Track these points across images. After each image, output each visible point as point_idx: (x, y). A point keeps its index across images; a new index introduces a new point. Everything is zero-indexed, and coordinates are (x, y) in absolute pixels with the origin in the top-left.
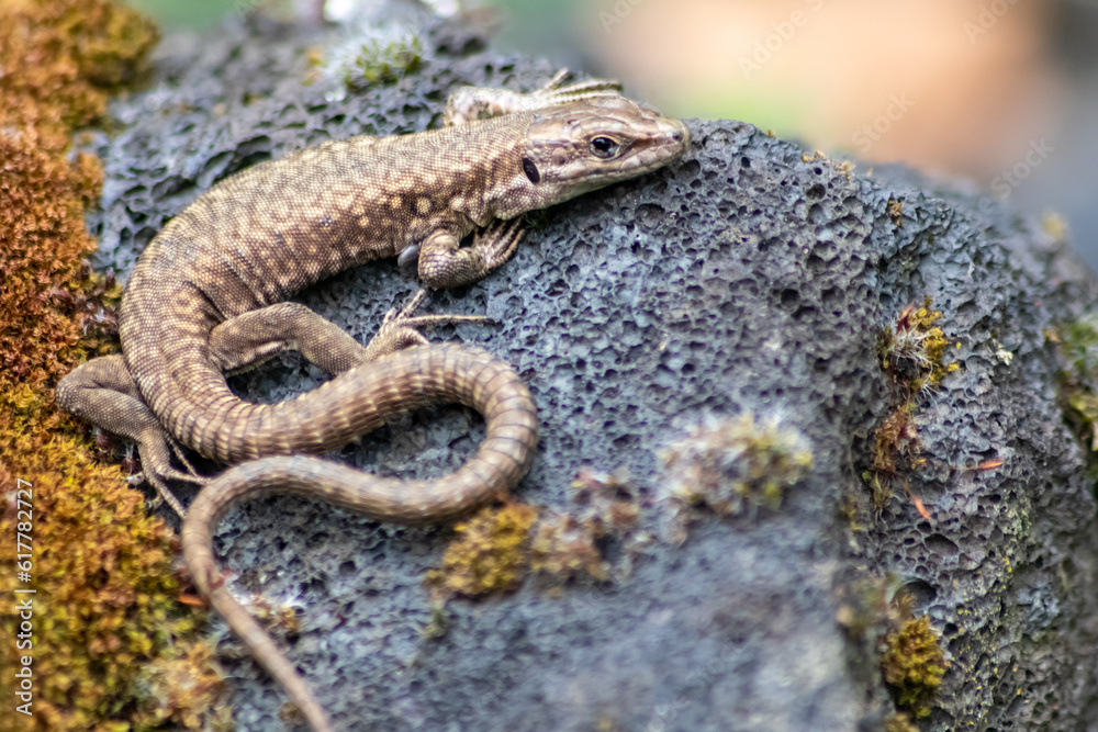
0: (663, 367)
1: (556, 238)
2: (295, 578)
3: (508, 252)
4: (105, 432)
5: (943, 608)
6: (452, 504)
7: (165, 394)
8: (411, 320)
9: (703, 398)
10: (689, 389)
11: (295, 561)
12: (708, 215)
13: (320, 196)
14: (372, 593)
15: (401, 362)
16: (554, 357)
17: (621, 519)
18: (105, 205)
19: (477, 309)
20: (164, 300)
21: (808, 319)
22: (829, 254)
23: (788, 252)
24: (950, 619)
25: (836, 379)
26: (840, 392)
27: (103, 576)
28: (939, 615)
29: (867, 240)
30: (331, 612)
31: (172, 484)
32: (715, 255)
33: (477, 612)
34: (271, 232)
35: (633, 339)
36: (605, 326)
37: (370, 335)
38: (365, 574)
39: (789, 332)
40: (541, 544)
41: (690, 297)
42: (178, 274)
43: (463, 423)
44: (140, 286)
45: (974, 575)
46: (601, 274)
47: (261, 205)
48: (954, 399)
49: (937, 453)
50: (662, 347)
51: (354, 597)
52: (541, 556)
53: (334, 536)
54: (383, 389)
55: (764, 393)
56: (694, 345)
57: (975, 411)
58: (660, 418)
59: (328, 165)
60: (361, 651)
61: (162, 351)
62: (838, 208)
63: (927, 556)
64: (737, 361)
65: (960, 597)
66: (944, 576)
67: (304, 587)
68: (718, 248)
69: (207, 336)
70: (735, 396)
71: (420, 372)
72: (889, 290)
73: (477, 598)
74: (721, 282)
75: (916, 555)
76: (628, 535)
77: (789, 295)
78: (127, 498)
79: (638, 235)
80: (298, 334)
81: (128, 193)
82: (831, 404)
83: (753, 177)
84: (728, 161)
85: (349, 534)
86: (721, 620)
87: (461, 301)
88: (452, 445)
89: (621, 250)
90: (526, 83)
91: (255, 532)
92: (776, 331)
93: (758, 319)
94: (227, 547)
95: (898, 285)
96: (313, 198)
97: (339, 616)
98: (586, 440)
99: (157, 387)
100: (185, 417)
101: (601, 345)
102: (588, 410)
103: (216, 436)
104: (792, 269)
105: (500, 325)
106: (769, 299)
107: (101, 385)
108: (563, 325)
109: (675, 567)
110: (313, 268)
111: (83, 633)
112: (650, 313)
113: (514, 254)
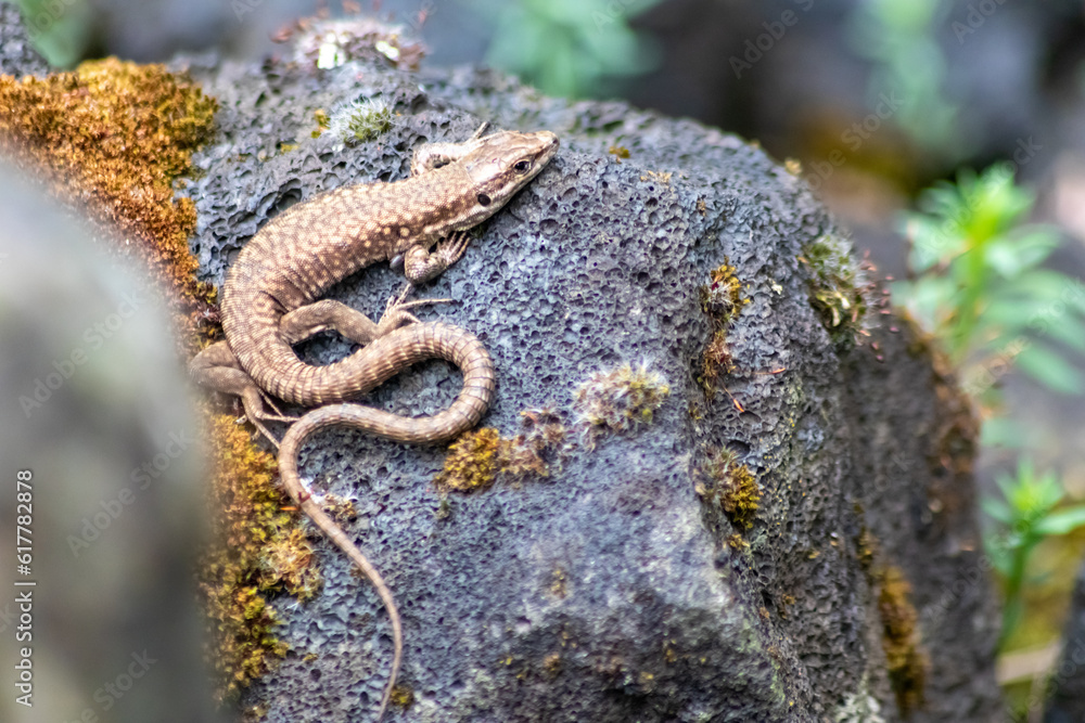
0: (568, 330)
1: (490, 243)
2: (350, 479)
3: (460, 253)
4: (219, 393)
5: (755, 457)
6: (446, 432)
7: (257, 366)
8: (404, 305)
9: (596, 350)
10: (586, 344)
11: (349, 468)
12: (586, 225)
13: (338, 229)
14: (400, 488)
15: (405, 336)
16: (498, 325)
17: (553, 436)
18: (199, 233)
19: (445, 292)
20: (249, 304)
21: (656, 291)
22: (664, 246)
23: (639, 248)
24: (760, 464)
25: (677, 328)
26: (681, 336)
27: (231, 494)
28: (752, 462)
29: (687, 231)
30: (375, 502)
31: (266, 423)
32: (593, 253)
33: (468, 501)
34: (310, 254)
35: (546, 311)
36: (528, 303)
37: (380, 314)
38: (394, 476)
39: (645, 300)
40: (505, 455)
41: (581, 282)
42: (255, 286)
43: (445, 370)
44: (232, 295)
45: (772, 433)
46: (522, 268)
47: (301, 236)
48: (749, 321)
49: (742, 359)
50: (567, 317)
51: (389, 492)
52: (505, 463)
53: (371, 450)
54: (396, 354)
55: (635, 345)
56: (586, 315)
57: (763, 329)
58: (570, 364)
59: (341, 206)
60: (398, 529)
61: (251, 337)
62: (667, 213)
63: (742, 425)
64: (615, 325)
65: (765, 449)
66: (754, 437)
67: (356, 485)
68: (594, 247)
69: (277, 324)
70: (617, 349)
71: (419, 342)
72: (702, 257)
73: (468, 492)
74: (600, 271)
75: (734, 425)
76: (559, 446)
77: (642, 275)
78: (239, 438)
79: (542, 241)
80: (336, 320)
81: (213, 224)
82: (676, 346)
83: (611, 195)
84: (594, 187)
85: (380, 448)
86: (623, 500)
87: (435, 288)
88: (439, 384)
89: (533, 252)
90: (459, 135)
91: (320, 449)
92: (637, 301)
93: (625, 295)
94: (304, 460)
95: (707, 252)
96: (334, 230)
97: (381, 505)
98: (525, 380)
99: (251, 361)
100: (272, 379)
101: (527, 314)
102: (523, 360)
103: (294, 390)
104: (643, 258)
105: (461, 303)
106: (631, 280)
107: (215, 365)
108: (502, 302)
109: (591, 465)
110: (338, 274)
111: (222, 534)
112: (557, 294)
113: (464, 255)
